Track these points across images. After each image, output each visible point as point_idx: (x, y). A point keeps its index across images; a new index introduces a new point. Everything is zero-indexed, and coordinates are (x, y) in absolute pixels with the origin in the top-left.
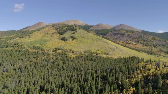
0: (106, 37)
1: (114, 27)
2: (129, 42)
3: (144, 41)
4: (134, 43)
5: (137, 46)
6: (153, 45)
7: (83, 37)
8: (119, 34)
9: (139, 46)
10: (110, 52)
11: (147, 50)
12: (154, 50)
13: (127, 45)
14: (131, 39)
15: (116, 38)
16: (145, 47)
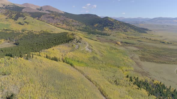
0: (40, 19)
1: (41, 8)
2: (58, 24)
3: (67, 23)
4: (61, 25)
5: (63, 26)
6: (72, 25)
7: (33, 22)
8: (50, 17)
9: (64, 26)
10: (53, 31)
11: (69, 29)
12: (73, 28)
13: (57, 26)
14: (59, 21)
15: (49, 21)
16: (68, 27)
